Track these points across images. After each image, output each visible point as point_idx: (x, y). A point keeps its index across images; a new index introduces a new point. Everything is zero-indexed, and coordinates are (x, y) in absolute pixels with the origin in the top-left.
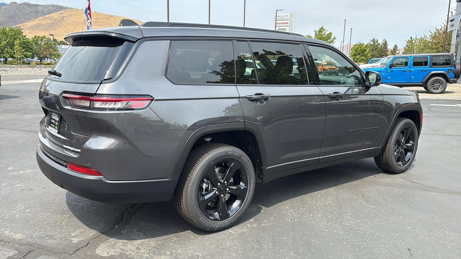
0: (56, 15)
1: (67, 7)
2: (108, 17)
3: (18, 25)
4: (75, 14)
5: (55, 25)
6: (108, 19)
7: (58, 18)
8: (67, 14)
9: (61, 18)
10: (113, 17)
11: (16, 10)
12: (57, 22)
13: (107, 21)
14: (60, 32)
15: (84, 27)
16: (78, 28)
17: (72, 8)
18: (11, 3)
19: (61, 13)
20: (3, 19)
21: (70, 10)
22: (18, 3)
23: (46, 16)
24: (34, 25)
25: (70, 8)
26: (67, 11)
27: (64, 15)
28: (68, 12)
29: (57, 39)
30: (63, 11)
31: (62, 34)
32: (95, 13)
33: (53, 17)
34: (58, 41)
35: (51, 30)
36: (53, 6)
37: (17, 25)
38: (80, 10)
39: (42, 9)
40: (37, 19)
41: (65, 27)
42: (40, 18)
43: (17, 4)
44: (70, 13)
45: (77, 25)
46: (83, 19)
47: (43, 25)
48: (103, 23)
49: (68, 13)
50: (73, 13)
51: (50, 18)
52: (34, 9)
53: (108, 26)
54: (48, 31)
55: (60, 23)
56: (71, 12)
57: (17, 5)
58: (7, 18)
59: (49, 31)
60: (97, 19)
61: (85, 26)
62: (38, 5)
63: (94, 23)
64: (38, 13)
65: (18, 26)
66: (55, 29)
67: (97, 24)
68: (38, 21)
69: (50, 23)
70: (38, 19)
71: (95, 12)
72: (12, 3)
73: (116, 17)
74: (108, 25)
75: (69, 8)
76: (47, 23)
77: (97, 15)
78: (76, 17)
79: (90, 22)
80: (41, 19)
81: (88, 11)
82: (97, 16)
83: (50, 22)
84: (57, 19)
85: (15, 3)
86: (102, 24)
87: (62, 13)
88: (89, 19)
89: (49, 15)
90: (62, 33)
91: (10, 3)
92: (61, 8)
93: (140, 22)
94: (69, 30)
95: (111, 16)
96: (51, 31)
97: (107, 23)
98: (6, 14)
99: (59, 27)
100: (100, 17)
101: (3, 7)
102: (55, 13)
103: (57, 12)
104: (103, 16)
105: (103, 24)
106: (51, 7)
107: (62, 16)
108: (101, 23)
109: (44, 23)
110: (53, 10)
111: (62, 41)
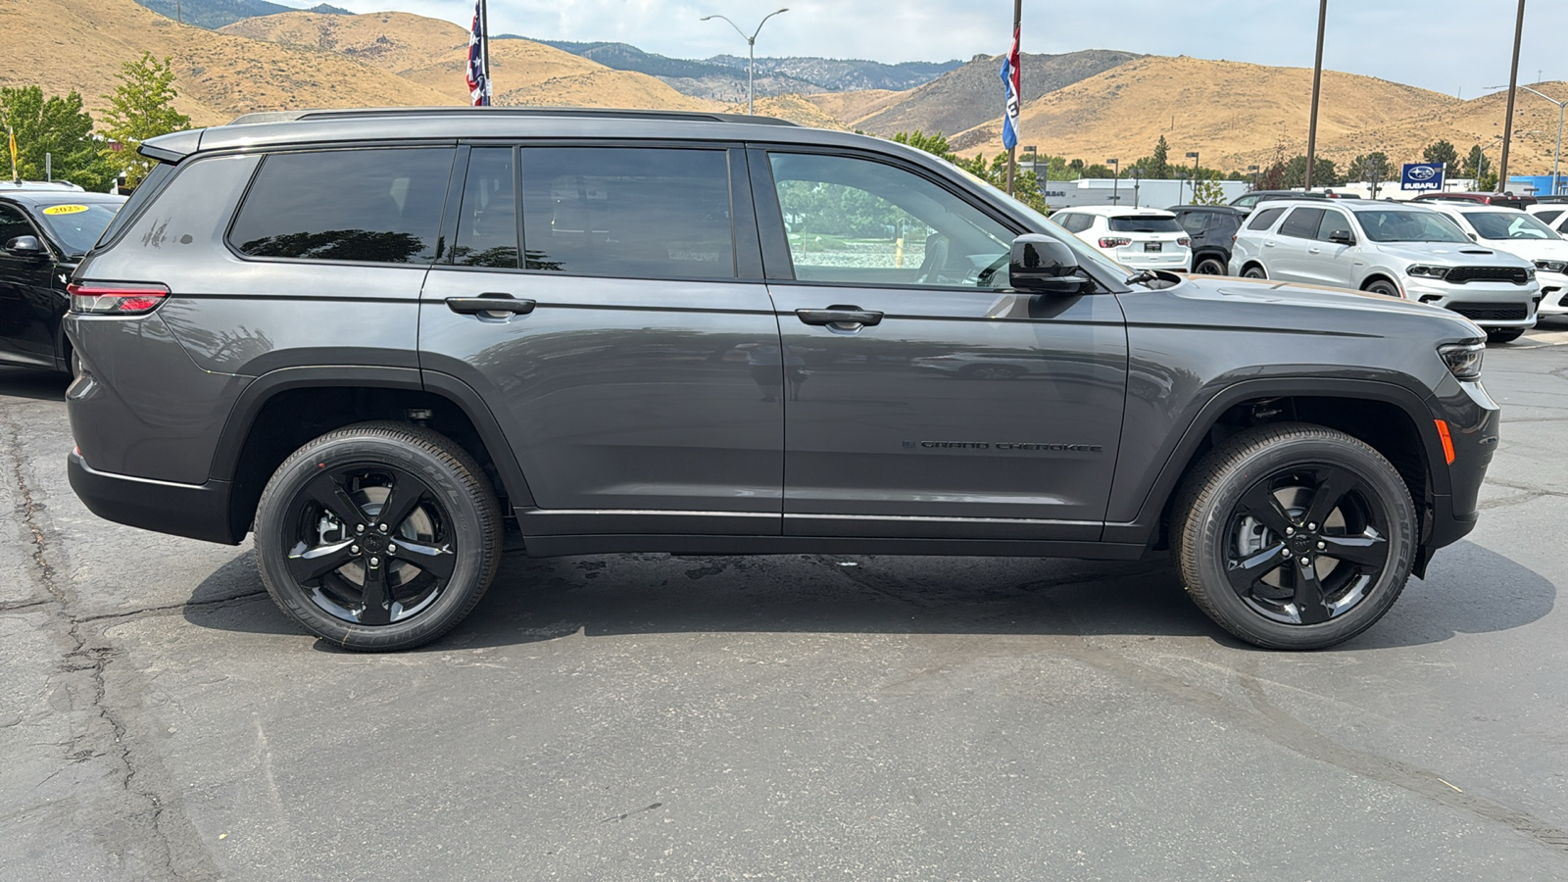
0: (1095, 84)
1: (1133, 55)
2: (1267, 74)
3: (985, 124)
4: (1155, 73)
5: (1090, 116)
6: (1263, 81)
7: (1102, 93)
8: (1128, 77)
9: (1109, 93)
10: (1281, 73)
11: (983, 79)
12: (1096, 106)
13: (1259, 89)
14: (1101, 137)
15: (1180, 117)
16: (1159, 119)
17: (1149, 56)
18: (974, 57)
19: (1111, 74)
20: (948, 110)
21: (1142, 61)
22: (991, 57)
23: (1066, 89)
24: (1028, 121)
25: (1143, 57)
26: (1132, 67)
27: (1120, 81)
28: (1135, 69)
29: (1084, 161)
30: (1118, 69)
31: (1108, 144)
32: (1221, 64)
33: (1087, 89)
34: (1087, 166)
35: (1075, 133)
36: (1090, 54)
37: (982, 125)
38: (1173, 60)
39: (1057, 67)
40: (1038, 101)
41: (1120, 119)
42: (1049, 96)
43: (991, 60)
44: (1139, 73)
45: (1158, 112)
46: (1179, 90)
47: (1055, 117)
48: (1244, 95)
49: (1133, 73)
50: (1148, 72)
51: (1077, 95)
52: (1034, 71)
53: (1261, 104)
54: (1067, 137)
55: (1105, 107)
56: (1144, 68)
57: (990, 63)
58: (958, 104)
59: (1070, 135)
60: (1226, 83)
61: (1182, 110)
62: (1049, 55)
63: (1217, 99)
64: (1043, 81)
65: (984, 127)
66: (1087, 127)
67: (1223, 103)
68: (1042, 107)
69: (1076, 111)
70: (1042, 99)
71: (1223, 61)
72: (976, 59)
73: (1293, 72)
74: (1261, 101)
75: (1138, 57)
76: (1066, 112)
77: (1228, 72)
78: (1158, 83)
79: (1015, 103)
80: (1052, 98)
81: (1012, 70)
82: (1225, 74)
83: (1074, 107)
84: (1097, 95)
85: (985, 57)
86: (1242, 98)
87: (1113, 76)
88: (1012, 95)
89: (1075, 85)
90: (1107, 139)
91: (971, 60)
92: (1112, 59)
93: (1380, 82)
94: (1130, 129)
95: (1276, 71)
96: (1074, 136)
97: (1258, 96)
98: (957, 94)
99: (1101, 122)
100: (1236, 75)
101: (953, 73)
102: (1093, 78)
103: (1101, 74)
104: (1249, 72)
105: (1245, 99)
106: (1084, 60)
107: (1114, 85)
108: (1237, 97)
109: (1056, 111)
110: (1090, 67)
111: (1097, 166)
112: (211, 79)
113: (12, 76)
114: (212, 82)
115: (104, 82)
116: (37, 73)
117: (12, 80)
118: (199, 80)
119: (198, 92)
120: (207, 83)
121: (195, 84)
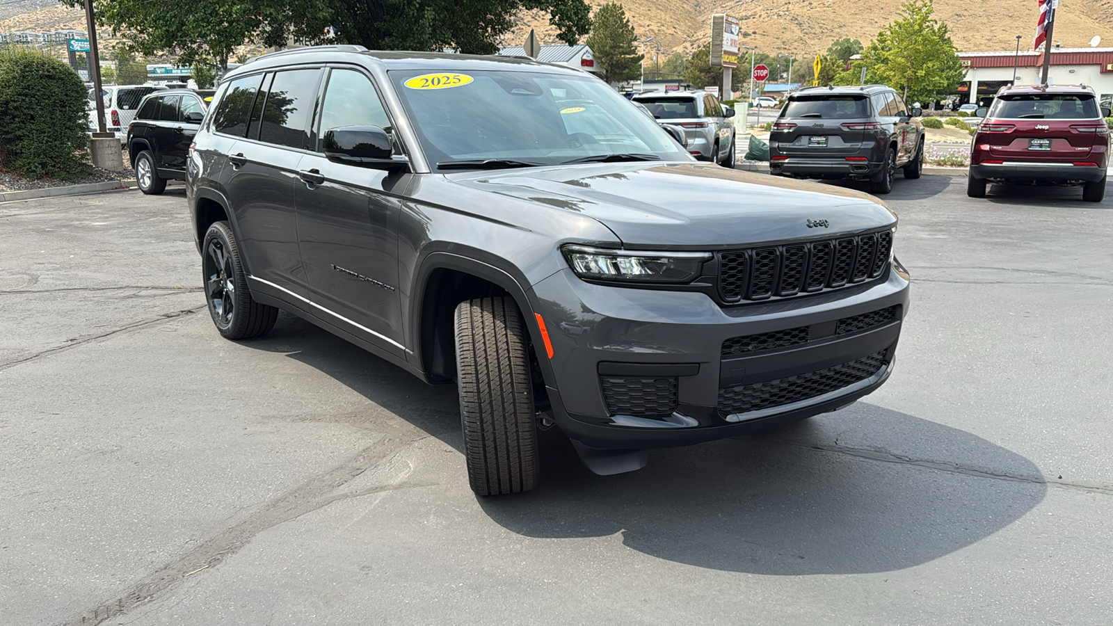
112: (1108, 3)
113: (966, 13)
114: (1109, 5)
115: (1027, 12)
116: (982, 10)
117: (965, 16)
118: (1099, 5)
119: (1096, 14)
120: (1105, 6)
121: (1095, 8)
